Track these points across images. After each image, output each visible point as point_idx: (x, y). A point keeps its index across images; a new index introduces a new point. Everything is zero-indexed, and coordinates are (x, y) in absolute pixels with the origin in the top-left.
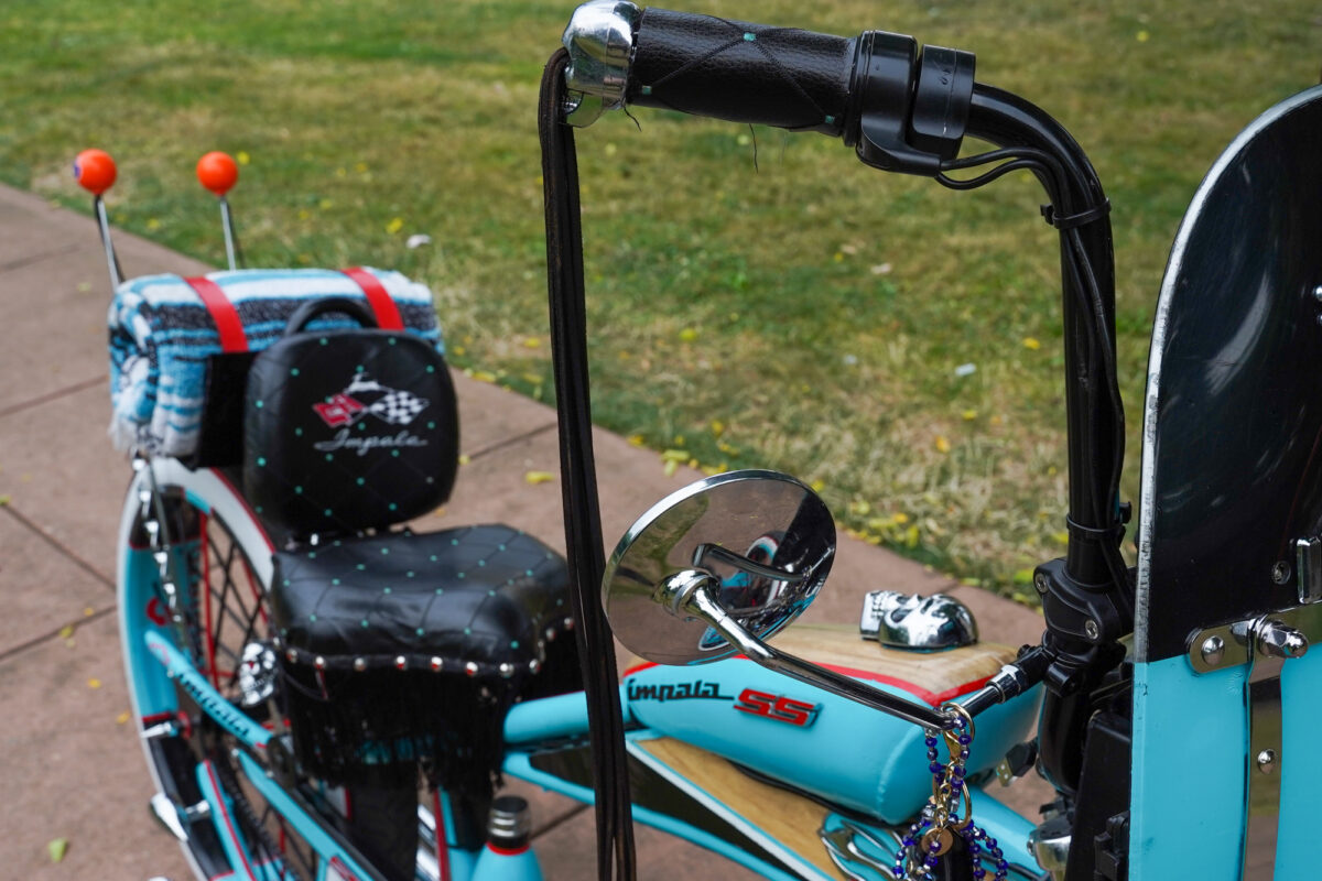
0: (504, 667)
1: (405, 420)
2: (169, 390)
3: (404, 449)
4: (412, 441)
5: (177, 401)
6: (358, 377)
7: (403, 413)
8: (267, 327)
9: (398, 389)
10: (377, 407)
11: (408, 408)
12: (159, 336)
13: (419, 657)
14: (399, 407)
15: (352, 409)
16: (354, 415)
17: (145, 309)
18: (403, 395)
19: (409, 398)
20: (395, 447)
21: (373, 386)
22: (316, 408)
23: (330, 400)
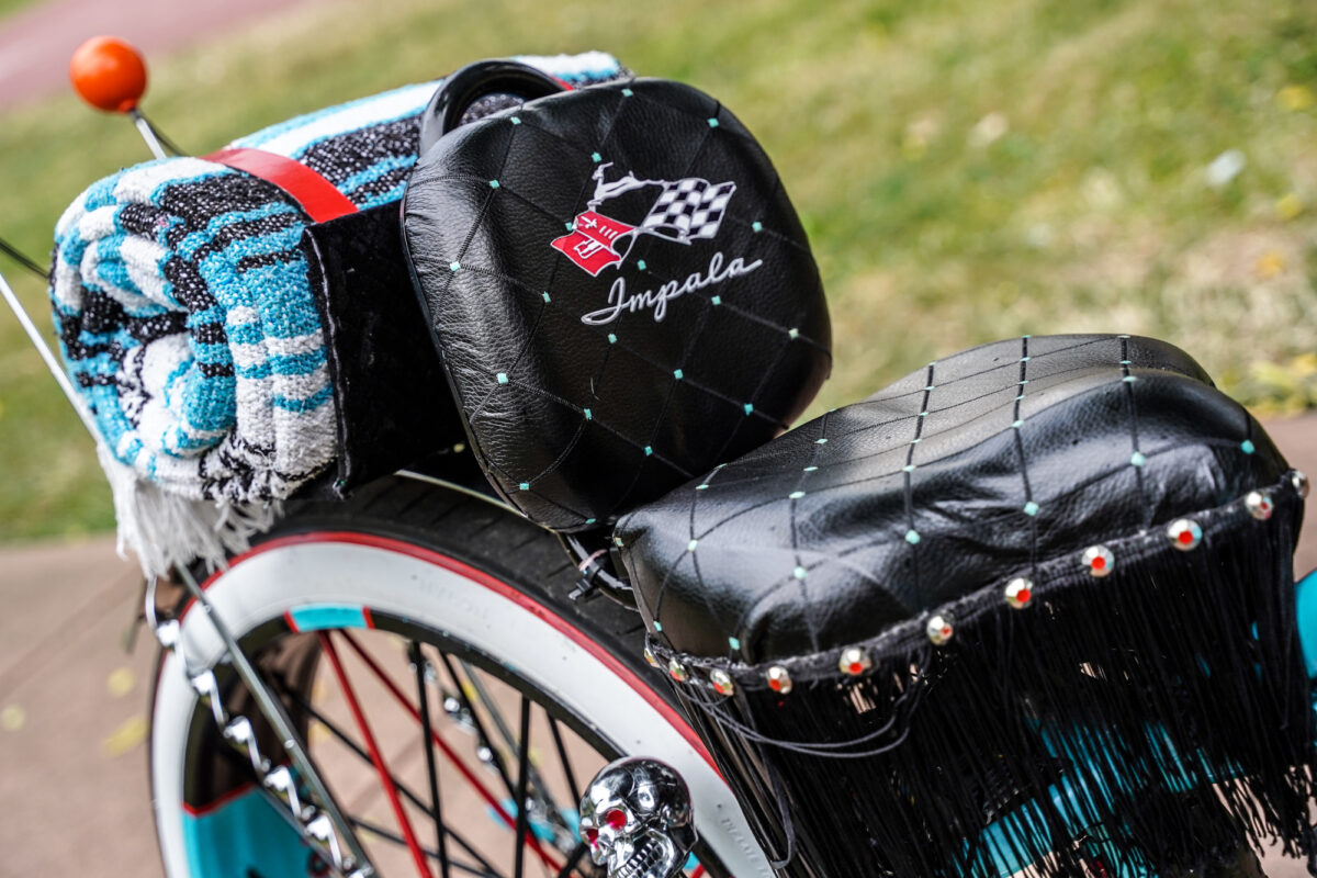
0: (1253, 499)
1: (710, 231)
2: (254, 333)
3: (729, 287)
4: (737, 268)
5: (277, 347)
6: (599, 174)
7: (699, 218)
8: (373, 173)
9: (675, 175)
10: (654, 221)
11: (704, 206)
12: (189, 245)
13: (1053, 564)
14: (688, 210)
15: (615, 236)
16: (621, 245)
17: (135, 220)
18: (687, 185)
19: (700, 188)
20: (711, 289)
21: (631, 182)
22: (557, 245)
23: (572, 226)
